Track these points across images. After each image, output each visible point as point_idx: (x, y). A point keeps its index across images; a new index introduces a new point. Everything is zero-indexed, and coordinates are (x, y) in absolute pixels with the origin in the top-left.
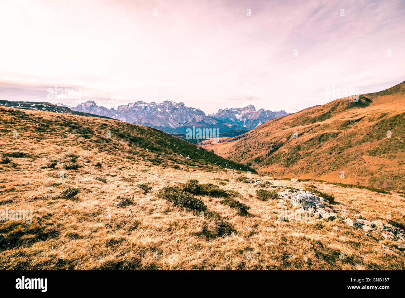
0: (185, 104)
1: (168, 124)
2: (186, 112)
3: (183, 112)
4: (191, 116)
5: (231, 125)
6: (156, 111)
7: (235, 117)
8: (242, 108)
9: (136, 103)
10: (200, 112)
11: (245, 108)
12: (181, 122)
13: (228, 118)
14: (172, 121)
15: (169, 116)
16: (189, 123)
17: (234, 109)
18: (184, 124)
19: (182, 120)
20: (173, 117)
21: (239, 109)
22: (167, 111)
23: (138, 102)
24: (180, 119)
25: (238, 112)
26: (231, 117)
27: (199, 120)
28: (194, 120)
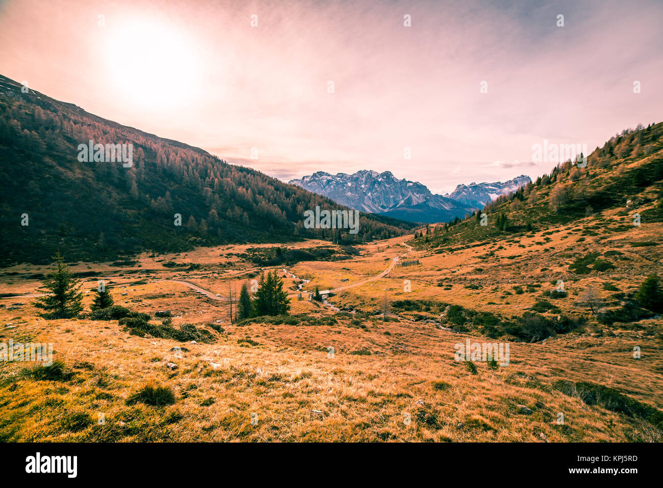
0: (393, 174)
1: (362, 207)
2: (395, 187)
3: (390, 188)
4: (403, 195)
6: (344, 186)
7: (489, 199)
8: (503, 181)
9: (314, 175)
10: (420, 188)
11: (510, 181)
12: (385, 205)
13: (476, 201)
14: (370, 203)
15: (365, 194)
16: (399, 207)
17: (487, 185)
18: (392, 208)
19: (387, 201)
20: (372, 195)
21: (498, 185)
22: (363, 186)
23: (318, 173)
24: (384, 200)
25: (495, 190)
26: (481, 199)
27: (417, 202)
28: (409, 201)
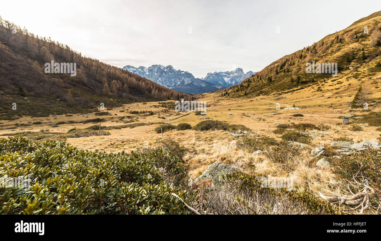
0: (173, 67)
2: (175, 74)
3: (172, 75)
4: (179, 79)
5: (220, 87)
6: (144, 74)
7: (224, 80)
8: (230, 71)
10: (188, 75)
12: (170, 85)
13: (217, 82)
15: (157, 79)
16: (178, 86)
17: (222, 73)
18: (173, 87)
19: (171, 82)
20: (162, 80)
21: (227, 73)
22: (156, 74)
23: (126, 66)
24: (169, 82)
25: (226, 75)
26: (220, 80)
27: (188, 83)
28: (183, 82)
